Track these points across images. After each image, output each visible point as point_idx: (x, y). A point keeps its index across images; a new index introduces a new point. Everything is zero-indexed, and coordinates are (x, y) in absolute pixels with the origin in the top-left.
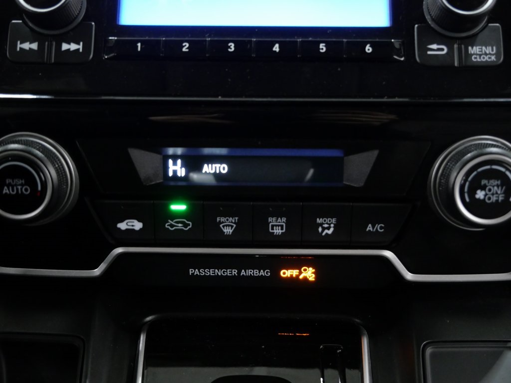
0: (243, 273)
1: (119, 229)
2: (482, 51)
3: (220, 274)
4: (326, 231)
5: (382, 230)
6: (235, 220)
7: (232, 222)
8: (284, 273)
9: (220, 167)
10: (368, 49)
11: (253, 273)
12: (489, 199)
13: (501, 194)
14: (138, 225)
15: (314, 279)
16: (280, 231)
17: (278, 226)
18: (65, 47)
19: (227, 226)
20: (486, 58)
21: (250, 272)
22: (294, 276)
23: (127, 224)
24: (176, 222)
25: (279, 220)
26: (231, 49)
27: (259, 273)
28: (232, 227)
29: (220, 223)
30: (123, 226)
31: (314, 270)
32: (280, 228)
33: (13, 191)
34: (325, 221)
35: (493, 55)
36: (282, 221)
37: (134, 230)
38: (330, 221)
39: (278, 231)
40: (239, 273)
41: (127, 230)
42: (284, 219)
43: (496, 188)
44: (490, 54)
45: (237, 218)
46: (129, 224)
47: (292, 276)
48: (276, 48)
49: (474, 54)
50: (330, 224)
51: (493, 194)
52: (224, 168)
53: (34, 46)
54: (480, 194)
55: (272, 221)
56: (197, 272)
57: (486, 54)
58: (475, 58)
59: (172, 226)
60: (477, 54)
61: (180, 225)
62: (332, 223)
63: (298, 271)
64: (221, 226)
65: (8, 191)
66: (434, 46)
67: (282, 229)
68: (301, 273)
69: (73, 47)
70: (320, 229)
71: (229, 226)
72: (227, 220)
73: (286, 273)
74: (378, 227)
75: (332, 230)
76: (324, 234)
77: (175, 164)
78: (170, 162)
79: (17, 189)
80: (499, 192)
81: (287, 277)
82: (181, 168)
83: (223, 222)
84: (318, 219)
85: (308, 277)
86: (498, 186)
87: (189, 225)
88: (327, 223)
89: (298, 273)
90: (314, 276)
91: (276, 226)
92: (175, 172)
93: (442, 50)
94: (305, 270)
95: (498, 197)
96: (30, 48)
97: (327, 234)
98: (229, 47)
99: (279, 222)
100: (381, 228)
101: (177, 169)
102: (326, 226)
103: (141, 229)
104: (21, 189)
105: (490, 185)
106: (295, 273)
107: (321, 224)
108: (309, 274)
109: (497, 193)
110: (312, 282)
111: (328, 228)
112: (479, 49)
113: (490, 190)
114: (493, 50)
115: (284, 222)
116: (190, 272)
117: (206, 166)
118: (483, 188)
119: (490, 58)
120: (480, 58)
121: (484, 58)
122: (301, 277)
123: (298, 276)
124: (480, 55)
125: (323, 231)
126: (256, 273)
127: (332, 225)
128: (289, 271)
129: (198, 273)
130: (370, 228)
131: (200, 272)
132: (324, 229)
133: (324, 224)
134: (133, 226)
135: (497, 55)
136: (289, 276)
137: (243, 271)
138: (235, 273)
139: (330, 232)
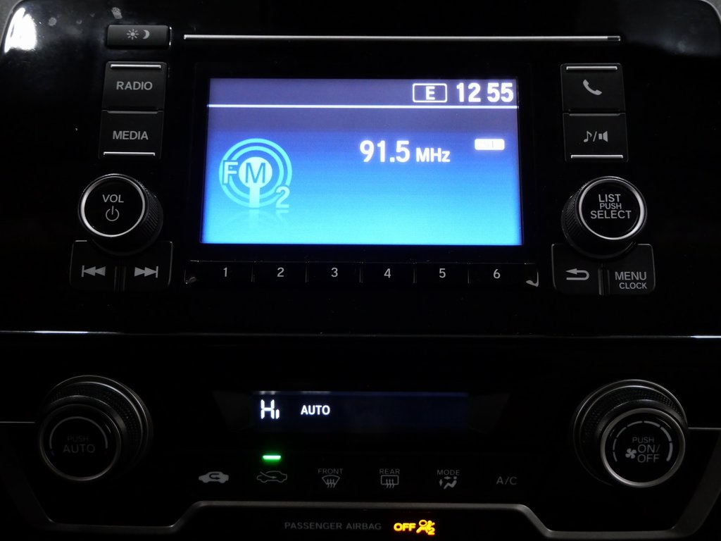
0: (349, 526)
1: (201, 482)
2: (630, 277)
3: (321, 528)
4: (448, 484)
5: (515, 484)
6: (339, 471)
7: (336, 474)
8: (398, 527)
9: (321, 409)
10: (496, 274)
11: (361, 527)
12: (642, 458)
13: (655, 453)
14: (223, 478)
15: (434, 534)
16: (394, 484)
17: (391, 478)
18: (138, 272)
19: (329, 478)
20: (636, 286)
21: (356, 526)
22: (410, 530)
23: (210, 476)
24: (269, 474)
25: (392, 471)
26: (335, 274)
27: (368, 526)
28: (336, 479)
29: (322, 474)
30: (205, 479)
31: (434, 524)
32: (393, 481)
33: (75, 450)
34: (446, 472)
35: (644, 282)
36: (396, 473)
37: (218, 483)
38: (452, 472)
39: (390, 484)
40: (344, 526)
41: (210, 483)
42: (398, 471)
43: (649, 446)
44: (640, 281)
45: (341, 470)
46: (212, 476)
47: (407, 530)
48: (388, 273)
49: (621, 281)
50: (452, 477)
51: (646, 453)
52: (326, 410)
53: (102, 271)
54: (631, 454)
55: (383, 473)
56: (293, 526)
57: (635, 281)
58: (622, 286)
59: (264, 478)
60: (624, 281)
61: (274, 477)
62: (455, 475)
63: (415, 524)
64: (323, 478)
65: (69, 451)
66: (575, 271)
67: (395, 482)
68: (418, 526)
69: (148, 272)
70: (441, 482)
71: (332, 478)
72: (330, 471)
73: (401, 527)
74: (510, 480)
75: (455, 482)
76: (445, 487)
77: (268, 405)
78: (263, 402)
79: (80, 447)
80: (653, 451)
81: (402, 531)
82: (275, 409)
83: (325, 474)
84: (438, 471)
85: (427, 532)
86: (651, 444)
87: (285, 477)
88: (449, 476)
89: (414, 527)
90: (434, 529)
91: (388, 478)
92: (268, 414)
93: (584, 275)
94: (423, 523)
95: (653, 457)
96: (96, 274)
97: (449, 487)
98: (333, 272)
99: (392, 474)
100: (513, 481)
101: (270, 410)
102: (448, 478)
103: (226, 482)
104: (85, 447)
105: (643, 443)
106: (411, 526)
107: (442, 477)
108: (428, 527)
109: (650, 452)
110: (431, 536)
111: (451, 481)
112: (627, 274)
113: (642, 449)
114: (643, 277)
115: (397, 474)
116: (286, 526)
117: (304, 407)
118: (634, 447)
119: (640, 286)
120: (628, 286)
121: (633, 286)
122: (418, 531)
123: (414, 530)
124: (629, 282)
125: (444, 484)
126: (364, 526)
127: (455, 478)
128: (404, 524)
129: (295, 527)
130: (500, 481)
131: (297, 525)
132: (445, 482)
133: (446, 476)
134: (217, 478)
135: (649, 281)
136: (404, 530)
137: (349, 524)
138: (340, 527)
139: (453, 485)
